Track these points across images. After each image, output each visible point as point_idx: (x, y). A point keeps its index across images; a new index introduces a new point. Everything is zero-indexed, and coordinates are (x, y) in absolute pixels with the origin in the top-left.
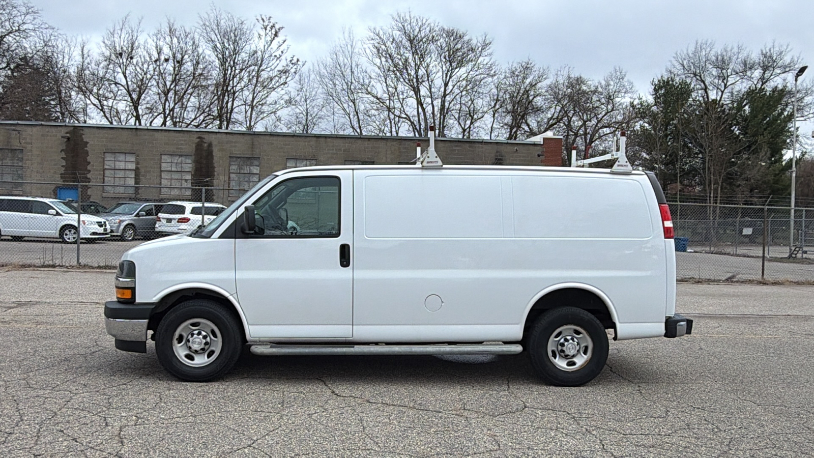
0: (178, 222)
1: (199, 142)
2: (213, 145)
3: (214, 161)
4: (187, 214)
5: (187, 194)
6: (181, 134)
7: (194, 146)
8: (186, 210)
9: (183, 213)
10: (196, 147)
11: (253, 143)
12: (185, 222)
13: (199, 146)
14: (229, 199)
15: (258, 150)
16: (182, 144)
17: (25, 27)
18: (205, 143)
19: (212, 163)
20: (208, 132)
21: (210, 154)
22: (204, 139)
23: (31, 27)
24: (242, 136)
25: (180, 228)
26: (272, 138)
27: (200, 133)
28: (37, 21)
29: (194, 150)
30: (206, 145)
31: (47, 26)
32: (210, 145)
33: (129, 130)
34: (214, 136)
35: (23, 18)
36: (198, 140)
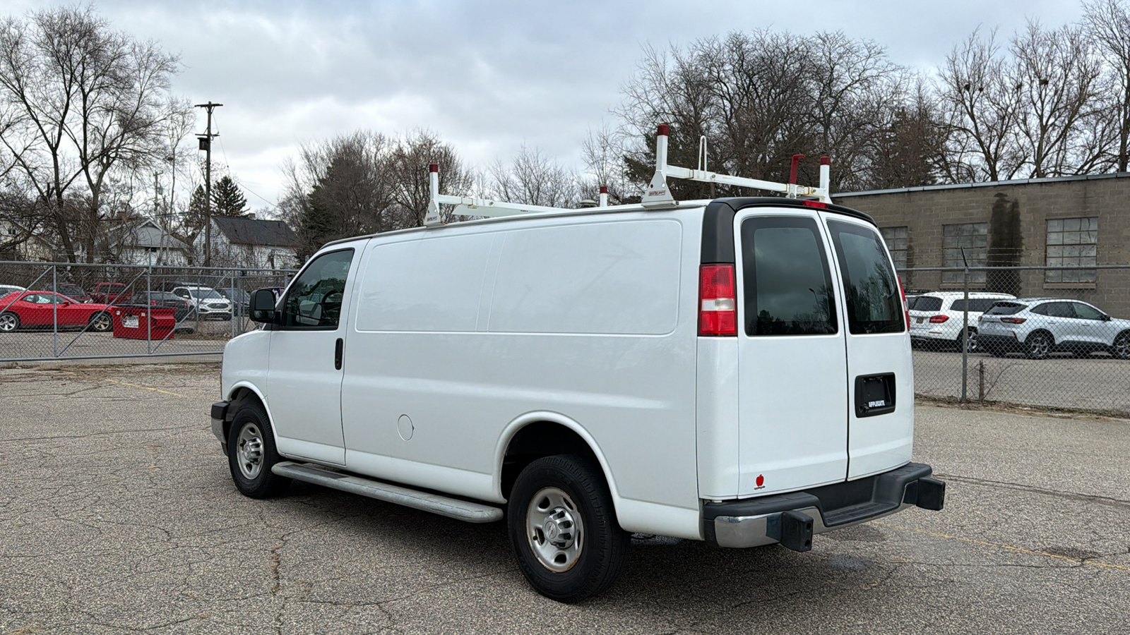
0: (930, 322)
1: (997, 201)
2: (1020, 205)
3: (1021, 229)
4: (944, 310)
5: (981, 281)
6: (972, 193)
7: (991, 208)
8: (943, 305)
9: (938, 309)
10: (993, 209)
11: (1085, 194)
12: (939, 322)
13: (998, 208)
14: (1045, 286)
15: (1094, 205)
16: (972, 208)
17: (867, 73)
18: (1008, 202)
19: (1018, 232)
20: (1012, 185)
21: (1014, 219)
22: (1006, 196)
23: (875, 73)
24: (1067, 185)
25: (932, 330)
26: (1120, 183)
27: (1000, 188)
28: (882, 63)
29: (990, 215)
30: (1008, 205)
31: (893, 67)
32: (1015, 204)
33: (901, 195)
34: (1021, 190)
35: (864, 62)
36: (997, 198)
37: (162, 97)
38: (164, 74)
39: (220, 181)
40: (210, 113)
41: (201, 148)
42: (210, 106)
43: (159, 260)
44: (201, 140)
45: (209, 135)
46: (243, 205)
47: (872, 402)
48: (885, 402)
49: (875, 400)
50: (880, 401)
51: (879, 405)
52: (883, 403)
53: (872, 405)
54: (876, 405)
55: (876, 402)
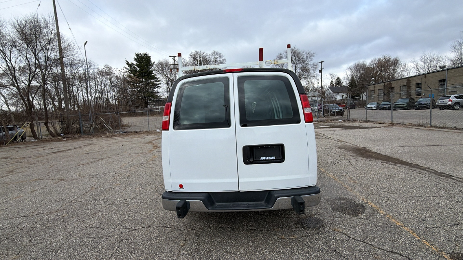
37: (311, 63)
38: (312, 57)
39: (337, 78)
40: (322, 64)
41: (320, 72)
42: (322, 62)
43: (311, 99)
44: (320, 70)
45: (322, 69)
46: (342, 83)
47: (264, 157)
48: (275, 158)
49: (267, 157)
50: (271, 157)
51: (269, 159)
52: (274, 158)
53: (263, 159)
54: (266, 159)
55: (268, 157)
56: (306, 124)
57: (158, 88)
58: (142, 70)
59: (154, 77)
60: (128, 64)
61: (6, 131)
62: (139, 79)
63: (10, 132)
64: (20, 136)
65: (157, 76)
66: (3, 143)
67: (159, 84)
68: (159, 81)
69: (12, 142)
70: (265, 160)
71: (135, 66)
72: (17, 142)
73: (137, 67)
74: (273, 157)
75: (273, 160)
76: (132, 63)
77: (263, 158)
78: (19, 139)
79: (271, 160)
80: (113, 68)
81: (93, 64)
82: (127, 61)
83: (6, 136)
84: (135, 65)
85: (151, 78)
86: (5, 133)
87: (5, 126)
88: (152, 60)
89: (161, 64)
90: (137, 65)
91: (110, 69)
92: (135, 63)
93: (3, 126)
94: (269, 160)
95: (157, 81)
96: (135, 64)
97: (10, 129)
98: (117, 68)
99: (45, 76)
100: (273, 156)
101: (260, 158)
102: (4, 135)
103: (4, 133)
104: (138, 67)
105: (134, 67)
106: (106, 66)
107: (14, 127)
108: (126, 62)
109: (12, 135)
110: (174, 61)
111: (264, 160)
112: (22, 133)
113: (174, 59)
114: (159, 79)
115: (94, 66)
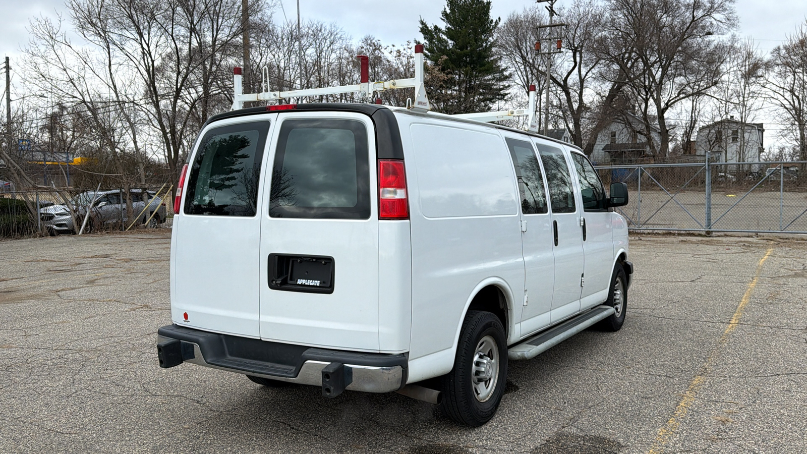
47: (303, 279)
48: (320, 283)
49: (307, 279)
50: (314, 281)
51: (311, 284)
52: (318, 283)
53: (301, 282)
54: (306, 284)
55: (309, 281)
56: (380, 221)
57: (501, 99)
58: (461, 49)
59: (492, 68)
60: (425, 30)
61: (128, 201)
62: (447, 74)
63: (134, 204)
64: (152, 213)
65: (503, 64)
66: (121, 226)
67: (505, 87)
68: (506, 78)
69: (136, 226)
70: (304, 285)
71: (444, 37)
72: (145, 227)
73: (448, 38)
74: (316, 282)
75: (317, 286)
76: (436, 27)
77: (301, 280)
78: (150, 219)
79: (313, 286)
80: (384, 45)
81: (338, 36)
82: (422, 23)
83: (127, 211)
84: (443, 33)
85: (483, 71)
86: (127, 205)
87: (127, 189)
88: (493, 15)
89: (515, 25)
90: (448, 33)
91: (377, 48)
92: (443, 25)
93: (124, 189)
94: (309, 286)
95: (500, 80)
96: (443, 29)
97: (138, 197)
98: (393, 46)
99: (209, 78)
100: (318, 280)
101: (297, 281)
102: (124, 209)
103: (124, 206)
104: (451, 39)
105: (440, 40)
106: (366, 40)
107: (142, 193)
108: (421, 26)
109: (138, 211)
110: (552, 15)
111: (301, 285)
112: (156, 208)
113: (551, 7)
114: (506, 73)
115: (341, 41)
